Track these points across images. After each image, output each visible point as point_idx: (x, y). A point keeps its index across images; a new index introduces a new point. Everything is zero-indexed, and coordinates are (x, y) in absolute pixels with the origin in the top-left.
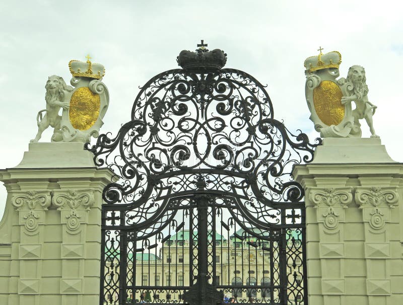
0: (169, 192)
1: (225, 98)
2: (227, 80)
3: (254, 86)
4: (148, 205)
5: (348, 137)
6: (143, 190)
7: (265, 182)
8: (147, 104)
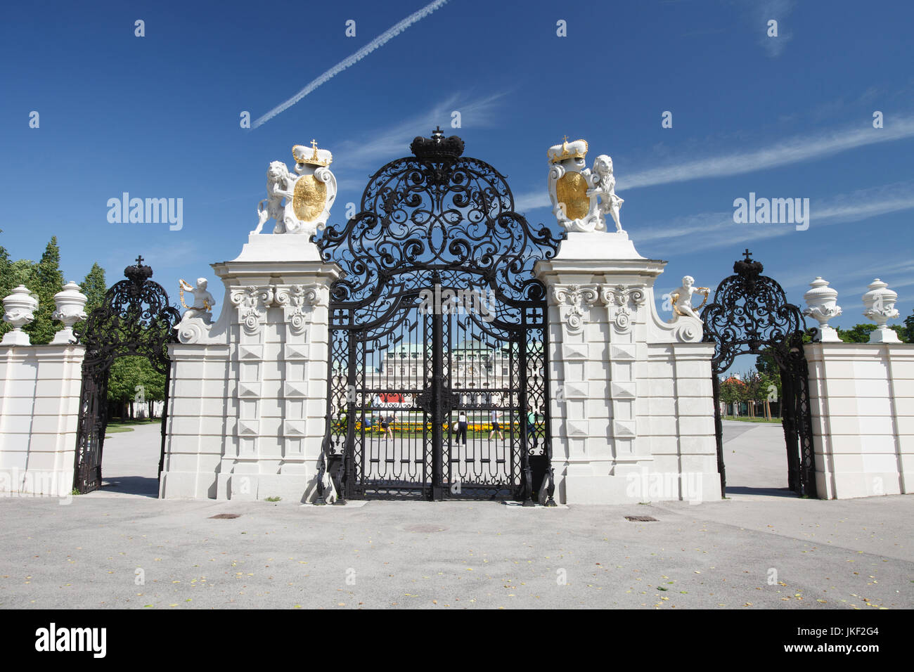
0: (402, 289)
1: (463, 189)
2: (465, 169)
3: (494, 177)
4: (378, 303)
5: (592, 232)
6: (374, 286)
7: (504, 279)
8: (377, 195)
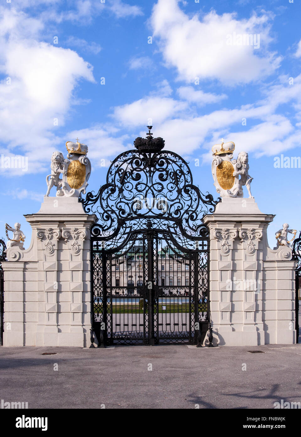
0: (131, 229)
1: (164, 170)
2: (165, 158)
3: (181, 163)
4: (118, 237)
6: (115, 228)
7: (187, 224)
8: (116, 173)
